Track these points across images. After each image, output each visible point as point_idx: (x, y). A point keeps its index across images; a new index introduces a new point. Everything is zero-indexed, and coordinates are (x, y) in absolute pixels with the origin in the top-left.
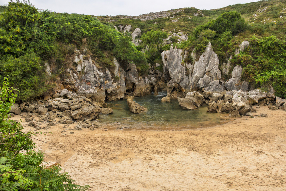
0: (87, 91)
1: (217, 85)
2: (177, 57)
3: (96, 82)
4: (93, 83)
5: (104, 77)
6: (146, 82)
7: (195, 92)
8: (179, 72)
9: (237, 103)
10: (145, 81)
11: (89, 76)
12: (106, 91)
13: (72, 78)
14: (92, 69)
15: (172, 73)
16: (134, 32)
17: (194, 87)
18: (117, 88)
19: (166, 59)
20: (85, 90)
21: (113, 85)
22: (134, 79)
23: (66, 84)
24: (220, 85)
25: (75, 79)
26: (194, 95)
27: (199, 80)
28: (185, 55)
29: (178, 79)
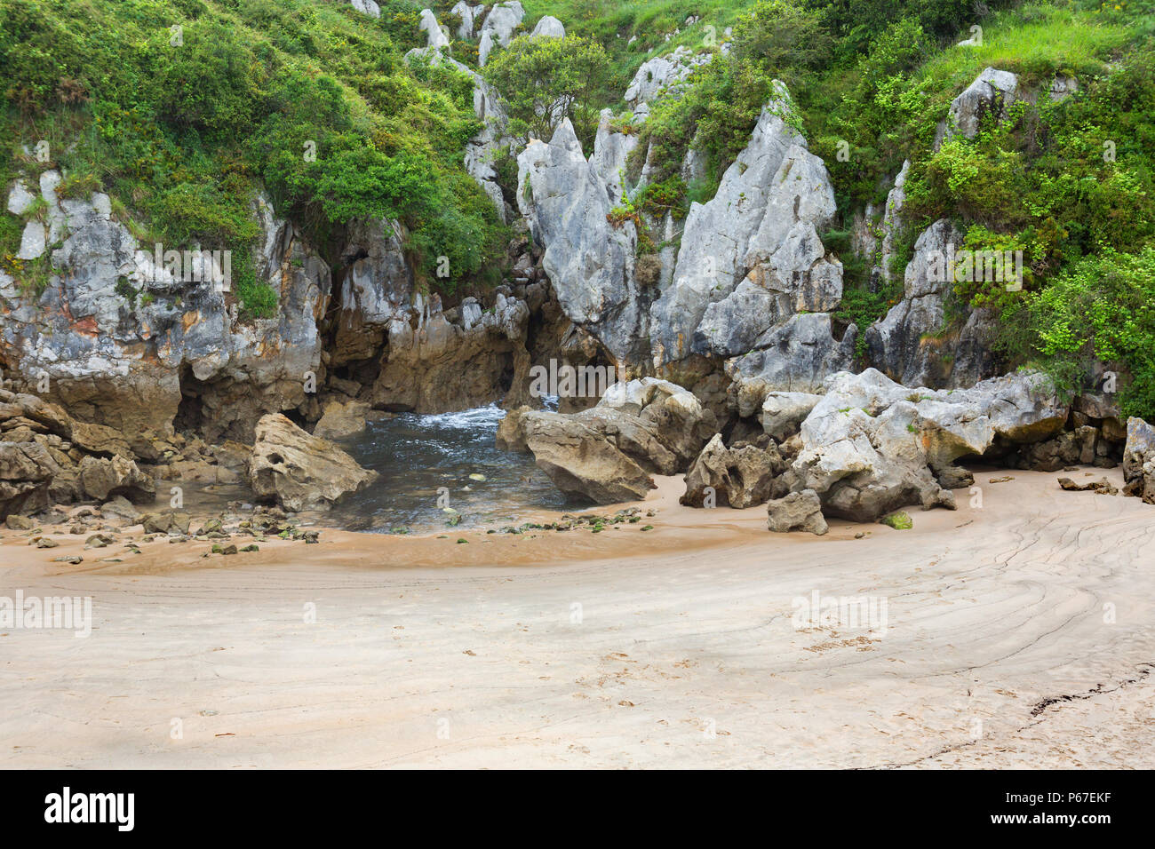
0: (70, 368)
1: (809, 344)
2: (585, 180)
3: (128, 320)
4: (108, 322)
5: (174, 293)
6: (468, 326)
7: (653, 381)
8: (592, 267)
9: (818, 450)
10: (457, 320)
11: (90, 289)
12: (186, 370)
14: (106, 249)
15: (556, 271)
17: (675, 353)
18: (258, 353)
19: (529, 193)
20: (61, 360)
21: (238, 336)
22: (384, 307)
24: (836, 344)
25: (6, 303)
26: (651, 399)
27: (703, 309)
28: (646, 169)
29: (591, 309)
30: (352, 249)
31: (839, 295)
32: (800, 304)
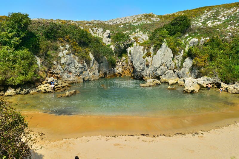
0: (69, 79)
2: (139, 52)
3: (76, 72)
4: (73, 72)
5: (82, 68)
7: (154, 79)
8: (141, 64)
9: (188, 88)
10: (114, 71)
12: (84, 79)
13: (58, 69)
14: (73, 62)
15: (135, 64)
16: (105, 33)
17: (153, 75)
18: (92, 76)
19: (130, 54)
21: (89, 74)
23: (52, 73)
24: (174, 74)
25: (60, 70)
26: (153, 81)
27: (157, 70)
28: (146, 51)
29: (140, 70)
30: (100, 62)
31: (174, 68)
32: (169, 68)
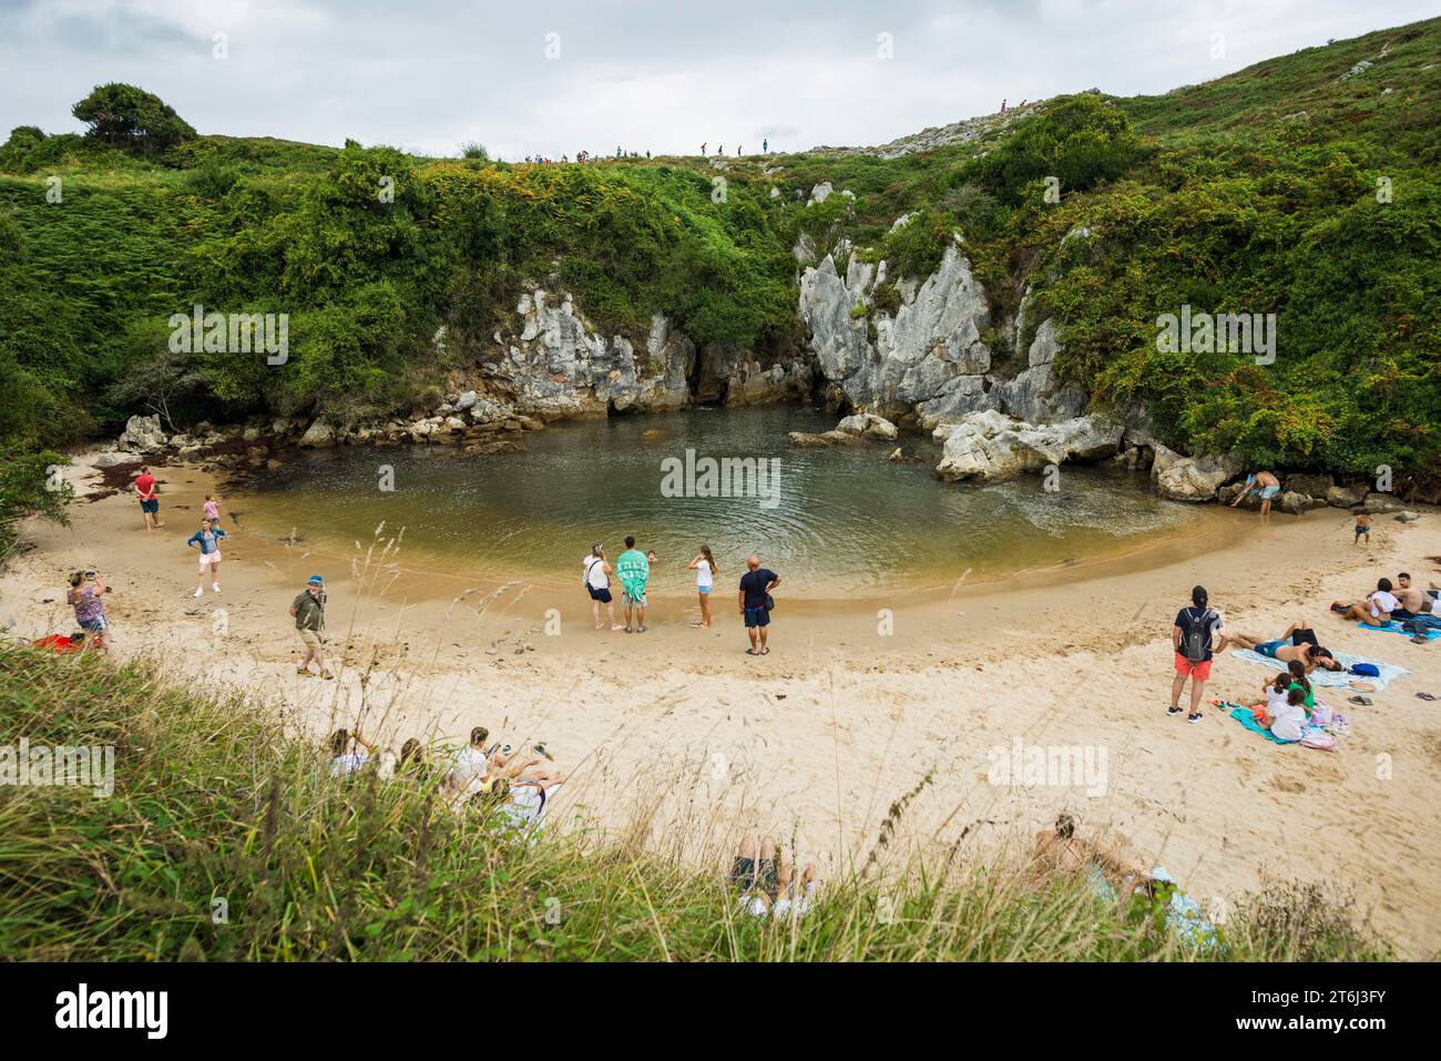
0: (548, 402)
1: (967, 395)
5: (605, 359)
6: (775, 381)
7: (867, 415)
8: (839, 345)
10: (769, 378)
11: (560, 357)
12: (612, 403)
13: (507, 360)
17: (887, 399)
18: (651, 395)
19: (807, 300)
20: (544, 397)
22: (726, 368)
23: (488, 377)
24: (984, 395)
25: (515, 365)
26: (868, 427)
27: (903, 373)
29: (838, 371)
31: (988, 365)
32: (963, 368)
